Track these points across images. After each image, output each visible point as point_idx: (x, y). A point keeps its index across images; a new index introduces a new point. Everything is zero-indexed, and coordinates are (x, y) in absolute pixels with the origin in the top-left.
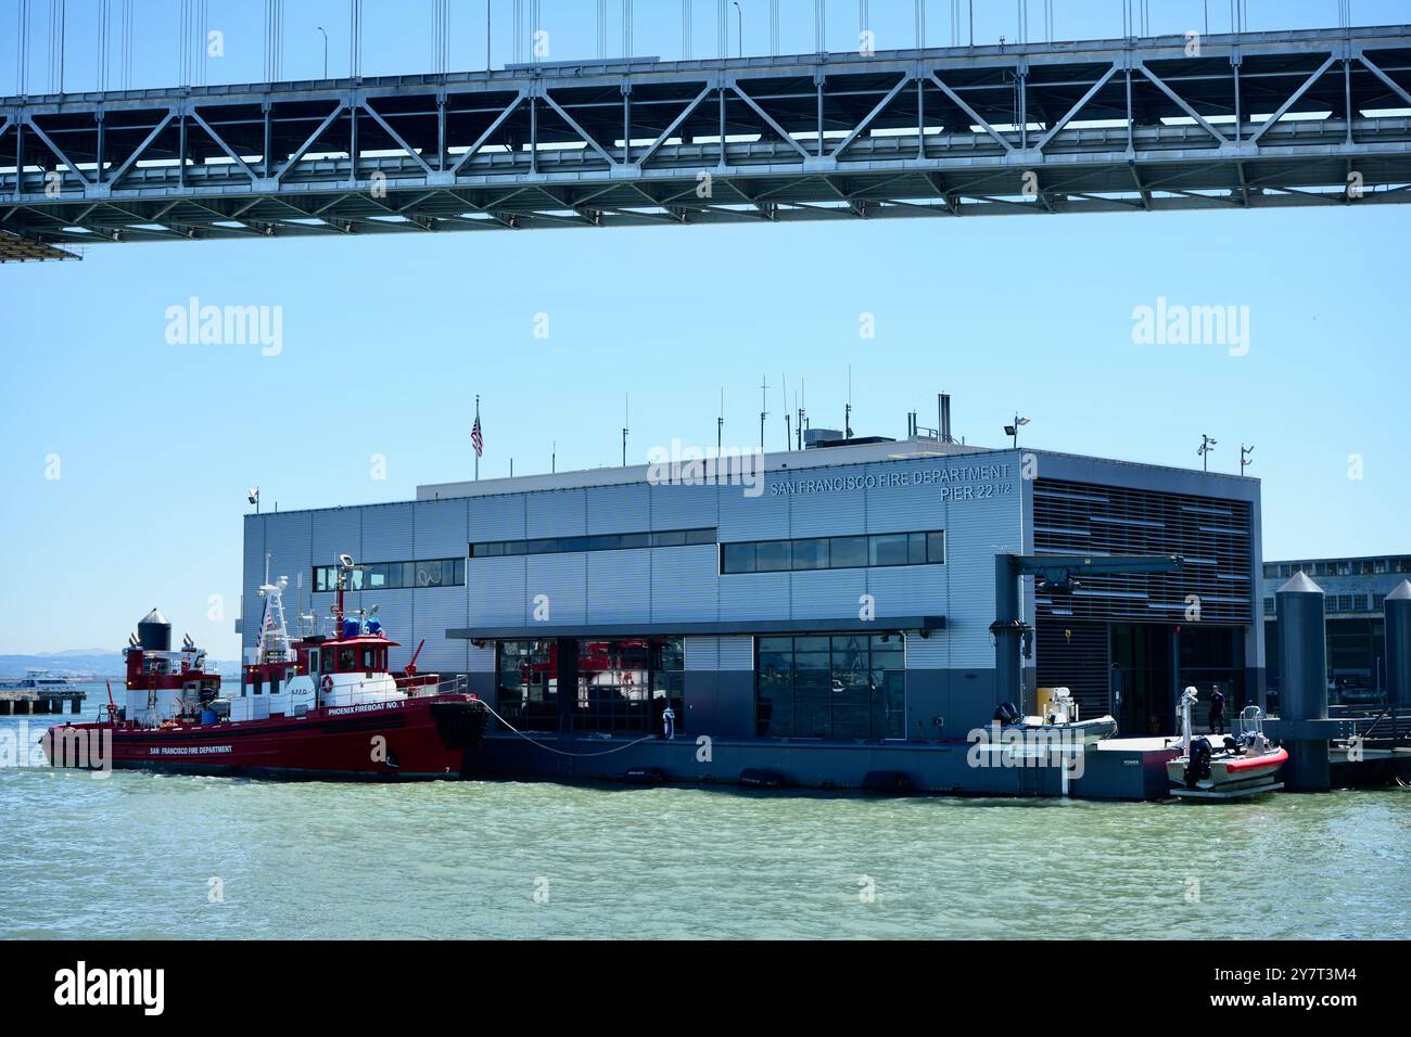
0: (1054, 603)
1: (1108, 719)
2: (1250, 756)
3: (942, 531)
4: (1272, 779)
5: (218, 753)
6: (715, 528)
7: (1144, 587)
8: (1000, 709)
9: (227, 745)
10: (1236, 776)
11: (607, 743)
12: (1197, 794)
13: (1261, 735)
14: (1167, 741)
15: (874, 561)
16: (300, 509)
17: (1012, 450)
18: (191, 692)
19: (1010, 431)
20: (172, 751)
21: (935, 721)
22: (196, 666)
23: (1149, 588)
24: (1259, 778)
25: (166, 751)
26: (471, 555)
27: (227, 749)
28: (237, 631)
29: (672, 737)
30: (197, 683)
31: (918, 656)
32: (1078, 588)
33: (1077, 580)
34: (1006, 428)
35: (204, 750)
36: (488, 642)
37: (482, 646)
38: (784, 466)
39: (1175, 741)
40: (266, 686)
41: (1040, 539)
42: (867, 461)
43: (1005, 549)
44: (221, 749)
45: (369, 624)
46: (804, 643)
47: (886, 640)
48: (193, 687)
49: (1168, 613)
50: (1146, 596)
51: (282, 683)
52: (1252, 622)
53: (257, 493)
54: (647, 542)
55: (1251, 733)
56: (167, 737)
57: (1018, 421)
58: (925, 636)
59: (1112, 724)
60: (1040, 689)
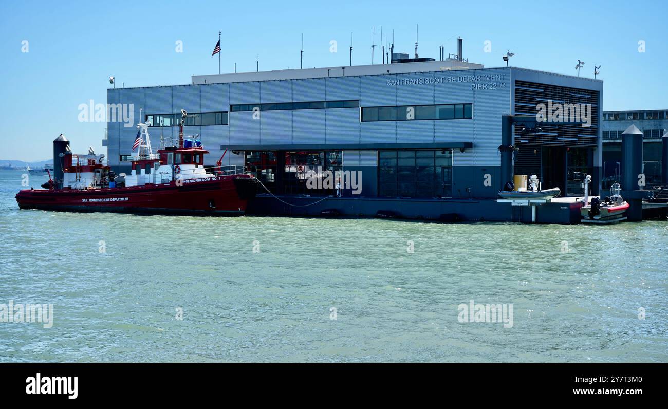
0: (522, 137)
1: (557, 189)
2: (616, 205)
3: (472, 104)
4: (621, 216)
5: (121, 201)
6: (359, 100)
7: (555, 130)
8: (507, 185)
9: (126, 197)
10: (611, 214)
11: (308, 199)
12: (593, 221)
13: (620, 196)
14: (577, 199)
15: (437, 117)
16: (138, 87)
17: (506, 68)
18: (98, 174)
19: (506, 59)
20: (95, 200)
21: (467, 190)
22: (100, 162)
23: (558, 130)
24: (618, 215)
25: (91, 200)
26: (231, 111)
27: (126, 199)
28: (104, 145)
29: (340, 196)
30: (100, 170)
31: (459, 160)
32: (541, 131)
33: (540, 128)
34: (503, 57)
35: (113, 200)
36: (241, 152)
37: (238, 154)
38: (388, 71)
39: (581, 199)
40: (143, 171)
41: (517, 108)
42: (435, 71)
43: (505, 113)
44: (122, 199)
45: (196, 142)
46: (403, 154)
47: (444, 153)
48: (98, 172)
49: (565, 142)
50: (557, 134)
51: (152, 170)
52: (597, 146)
53: (114, 78)
54: (323, 106)
55: (616, 196)
56: (91, 194)
57: (508, 54)
58: (462, 151)
59: (559, 191)
60: (516, 176)
